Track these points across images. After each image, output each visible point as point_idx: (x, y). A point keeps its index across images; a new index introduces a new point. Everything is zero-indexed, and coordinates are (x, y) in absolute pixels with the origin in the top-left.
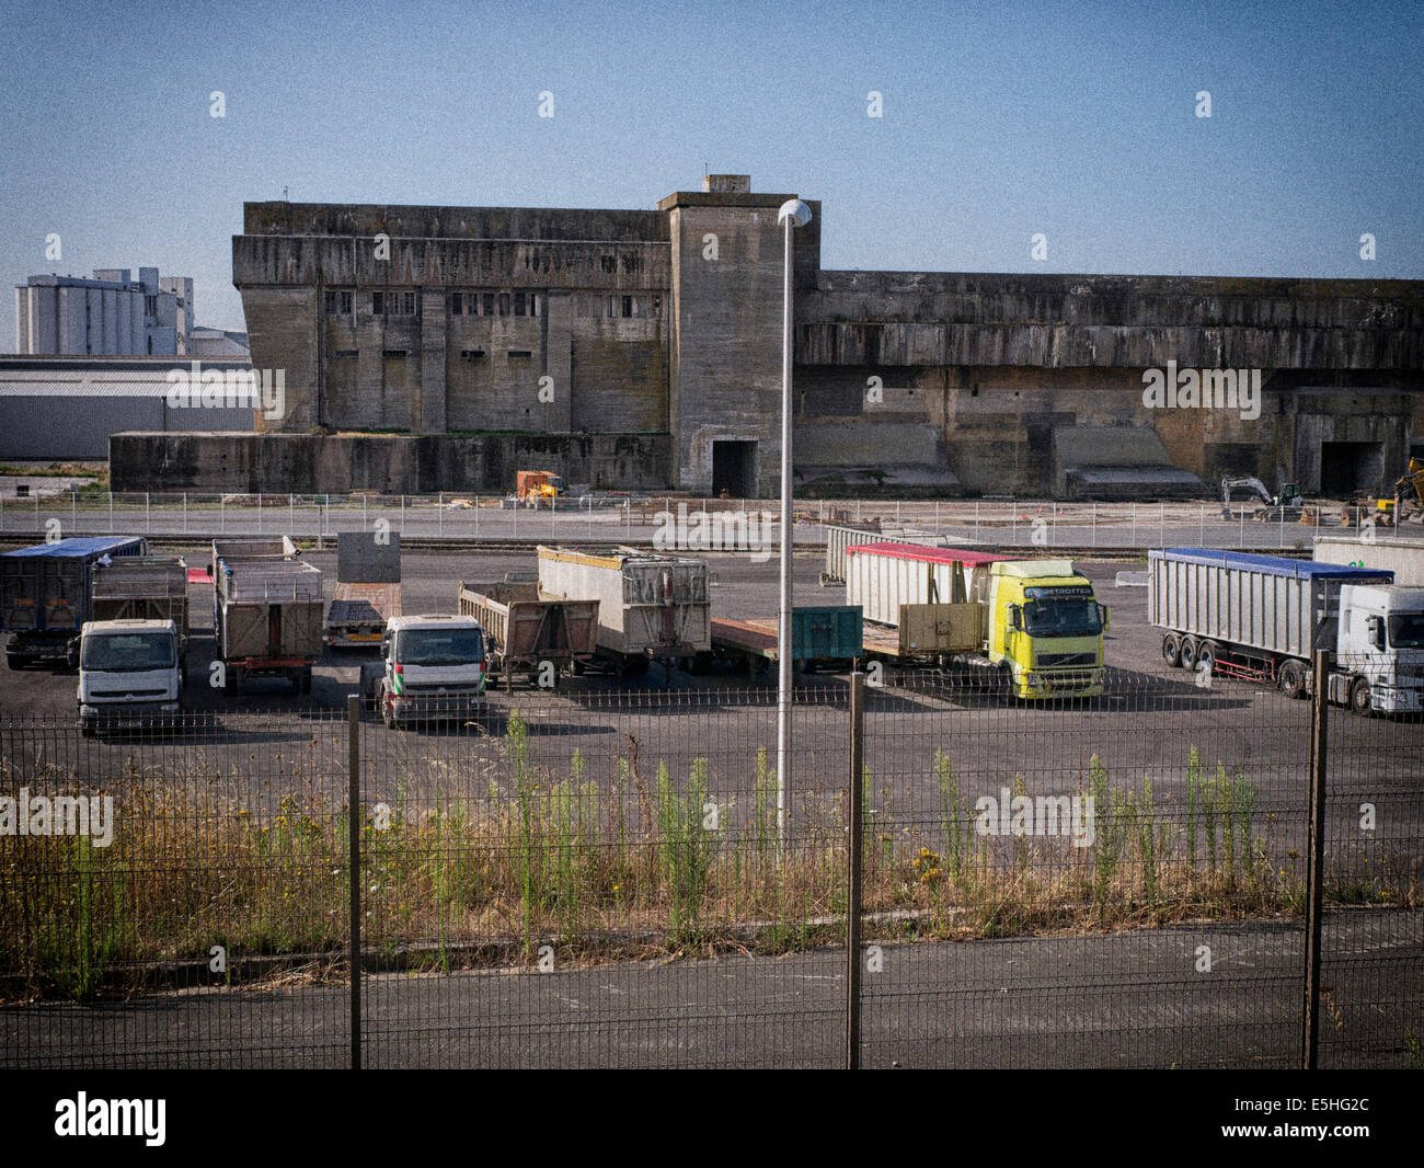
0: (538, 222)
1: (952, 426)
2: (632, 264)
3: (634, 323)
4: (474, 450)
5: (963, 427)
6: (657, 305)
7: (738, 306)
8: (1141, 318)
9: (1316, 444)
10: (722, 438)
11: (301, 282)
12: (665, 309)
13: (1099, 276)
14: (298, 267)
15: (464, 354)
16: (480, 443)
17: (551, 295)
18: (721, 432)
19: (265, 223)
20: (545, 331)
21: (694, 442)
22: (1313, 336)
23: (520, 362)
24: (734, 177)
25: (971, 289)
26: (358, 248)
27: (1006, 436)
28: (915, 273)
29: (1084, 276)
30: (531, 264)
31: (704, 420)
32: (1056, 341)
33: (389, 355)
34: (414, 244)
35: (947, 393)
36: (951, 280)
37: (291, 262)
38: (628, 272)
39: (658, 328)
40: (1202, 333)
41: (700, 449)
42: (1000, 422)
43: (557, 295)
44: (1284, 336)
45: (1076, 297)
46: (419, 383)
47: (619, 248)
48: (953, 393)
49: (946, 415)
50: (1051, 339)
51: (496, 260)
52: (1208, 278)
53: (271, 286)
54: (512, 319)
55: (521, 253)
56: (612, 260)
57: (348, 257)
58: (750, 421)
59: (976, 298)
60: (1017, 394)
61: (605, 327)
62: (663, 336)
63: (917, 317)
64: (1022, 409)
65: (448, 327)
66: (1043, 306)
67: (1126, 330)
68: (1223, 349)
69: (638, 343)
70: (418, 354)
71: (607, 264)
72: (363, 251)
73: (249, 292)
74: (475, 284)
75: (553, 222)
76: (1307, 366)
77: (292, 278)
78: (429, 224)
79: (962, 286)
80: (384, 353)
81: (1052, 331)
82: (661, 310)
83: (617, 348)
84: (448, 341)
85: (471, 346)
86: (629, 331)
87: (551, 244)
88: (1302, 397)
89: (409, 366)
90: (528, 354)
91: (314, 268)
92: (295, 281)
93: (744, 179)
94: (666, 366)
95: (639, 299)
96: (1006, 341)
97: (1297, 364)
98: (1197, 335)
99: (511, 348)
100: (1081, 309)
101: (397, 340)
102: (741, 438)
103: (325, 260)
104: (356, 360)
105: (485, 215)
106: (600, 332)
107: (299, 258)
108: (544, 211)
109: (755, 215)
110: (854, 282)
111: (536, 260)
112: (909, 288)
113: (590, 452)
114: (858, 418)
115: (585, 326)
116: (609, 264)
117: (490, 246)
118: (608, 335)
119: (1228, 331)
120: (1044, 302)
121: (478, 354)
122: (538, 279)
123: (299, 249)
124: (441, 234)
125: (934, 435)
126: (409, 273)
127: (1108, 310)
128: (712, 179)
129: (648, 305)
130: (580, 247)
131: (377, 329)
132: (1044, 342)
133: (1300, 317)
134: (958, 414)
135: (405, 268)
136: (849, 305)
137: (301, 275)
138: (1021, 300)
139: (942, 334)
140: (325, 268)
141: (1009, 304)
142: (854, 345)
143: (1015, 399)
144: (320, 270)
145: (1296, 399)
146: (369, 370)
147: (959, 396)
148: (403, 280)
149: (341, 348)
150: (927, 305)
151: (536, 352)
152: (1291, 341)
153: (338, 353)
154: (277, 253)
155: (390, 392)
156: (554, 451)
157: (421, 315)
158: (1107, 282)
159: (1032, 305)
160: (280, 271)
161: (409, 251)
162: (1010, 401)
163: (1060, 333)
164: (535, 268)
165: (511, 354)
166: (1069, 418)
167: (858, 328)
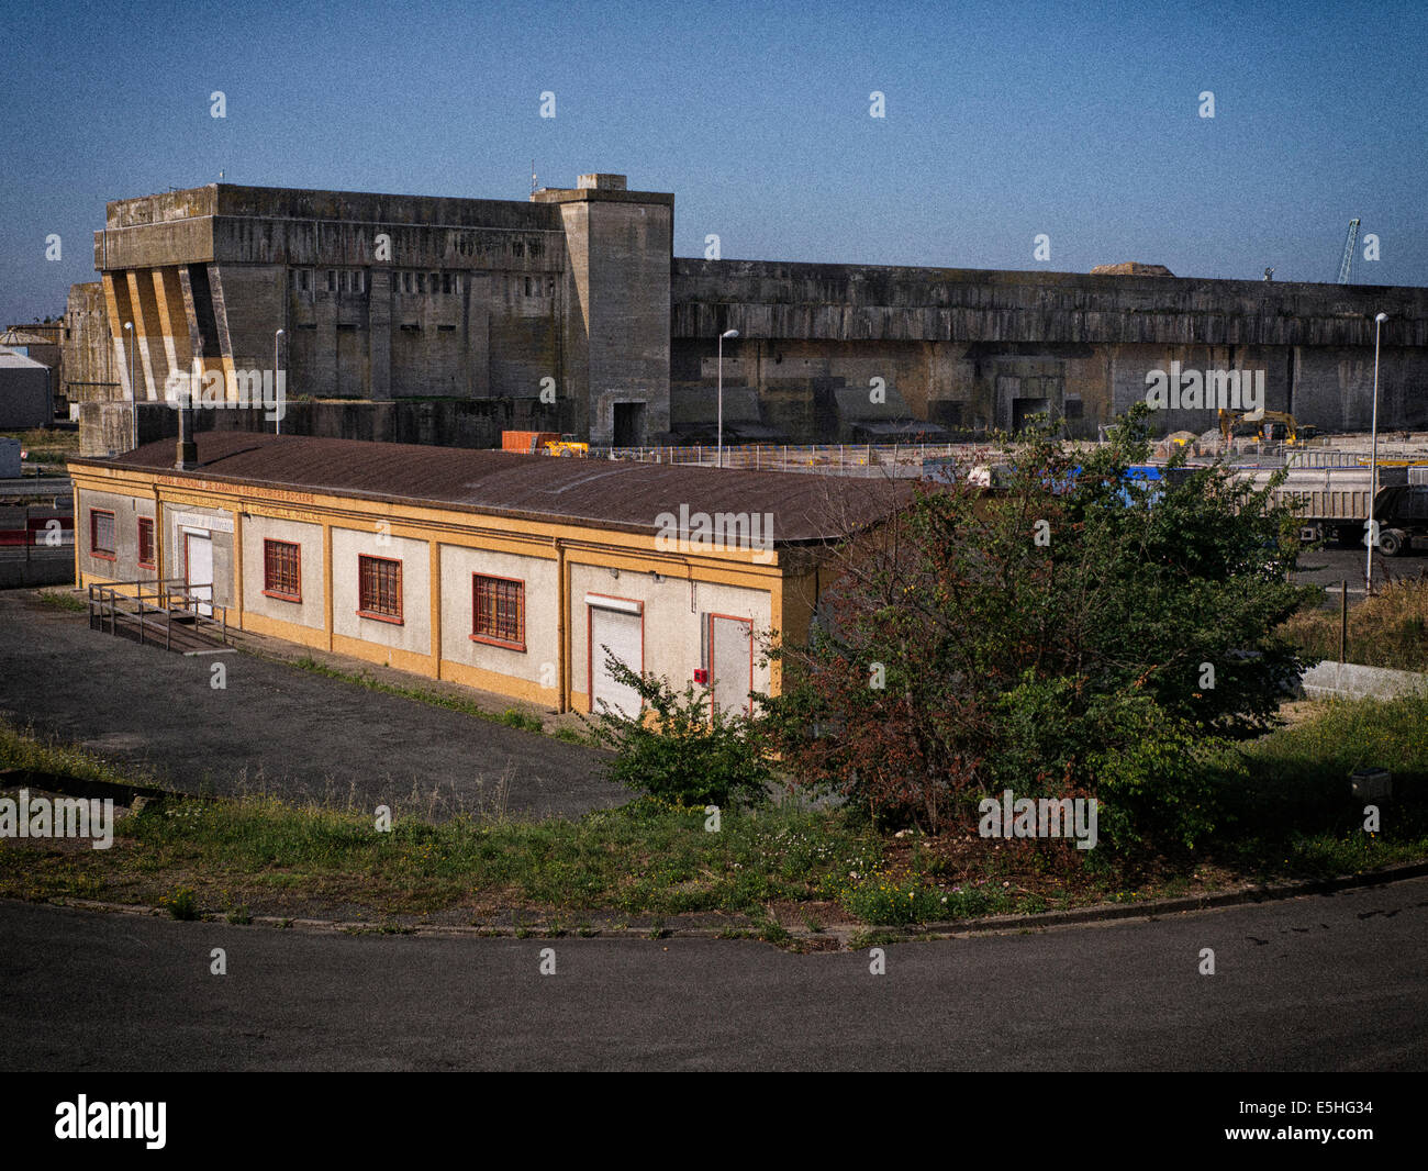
0: (459, 211)
1: (763, 388)
2: (536, 249)
3: (535, 301)
4: (426, 414)
5: (771, 389)
6: (551, 285)
7: (631, 288)
8: (897, 300)
9: (1009, 400)
10: (621, 400)
11: (272, 260)
12: (557, 289)
13: (868, 266)
14: (269, 246)
15: (403, 327)
16: (430, 408)
17: (473, 275)
18: (619, 395)
19: (237, 204)
20: (467, 306)
21: (600, 405)
22: (1007, 315)
23: (447, 334)
24: (614, 176)
25: (784, 275)
26: (319, 230)
27: (800, 397)
28: (745, 262)
29: (858, 266)
30: (459, 248)
31: (605, 386)
32: (846, 318)
33: (343, 328)
34: (365, 227)
35: (759, 361)
36: (771, 266)
37: (264, 241)
38: (533, 257)
39: (552, 305)
40: (939, 313)
41: (605, 410)
42: (795, 386)
43: (478, 275)
44: (990, 315)
45: (855, 282)
46: (367, 354)
47: (526, 235)
48: (763, 361)
49: (759, 378)
50: (842, 316)
51: (431, 243)
52: (937, 269)
53: (246, 264)
54: (440, 296)
55: (451, 237)
56: (521, 246)
57: (311, 238)
58: (640, 385)
59: (789, 283)
60: (806, 362)
61: (512, 304)
62: (556, 313)
63: (750, 298)
64: (810, 374)
65: (391, 304)
66: (833, 290)
67: (891, 310)
68: (952, 326)
69: (538, 319)
70: (366, 328)
71: (517, 249)
72: (323, 233)
73: (226, 269)
74: (415, 265)
75: (471, 211)
76: (1004, 338)
77: (264, 257)
78: (373, 209)
79: (778, 272)
80: (339, 327)
81: (843, 311)
82: (554, 291)
83: (522, 323)
84: (392, 316)
85: (409, 321)
86: (532, 308)
87: (473, 230)
88: (999, 364)
89: (359, 339)
90: (452, 328)
91: (283, 248)
92: (267, 259)
93: (622, 179)
94: (559, 338)
95: (539, 280)
96: (813, 318)
97: (997, 338)
98: (935, 315)
99: (441, 322)
100: (858, 292)
101: (349, 314)
102: (634, 401)
103: (292, 240)
104: (315, 333)
105: (416, 203)
106: (509, 308)
107: (269, 238)
108: (464, 200)
109: (643, 210)
110: (704, 268)
111: (463, 244)
112: (742, 274)
113: (512, 414)
114: (698, 383)
115: (497, 302)
116: (518, 248)
117: (426, 231)
118: (514, 310)
119: (955, 311)
120: (834, 286)
121: (416, 327)
122: (464, 261)
123: (270, 230)
124: (383, 219)
125: (752, 395)
126: (361, 255)
127: (876, 294)
128: (599, 177)
129: (544, 284)
130: (495, 233)
131: (332, 306)
132: (837, 319)
133: (996, 300)
134: (768, 378)
135: (358, 249)
136: (703, 287)
137: (272, 254)
138: (819, 285)
139: (770, 312)
140: (292, 248)
141: (811, 289)
142: (709, 321)
143: (805, 365)
144: (287, 250)
145: (995, 365)
146: (326, 341)
147: (768, 363)
148: (356, 261)
149: (304, 322)
150: (756, 289)
151: (459, 326)
152: (994, 318)
153: (299, 326)
154: (251, 233)
155: (344, 362)
156: (485, 414)
157: (369, 292)
158: (874, 271)
159: (826, 288)
160: (255, 250)
161: (361, 233)
162: (802, 367)
163: (848, 312)
164: (462, 252)
165: (441, 328)
166: (840, 382)
167: (712, 307)
